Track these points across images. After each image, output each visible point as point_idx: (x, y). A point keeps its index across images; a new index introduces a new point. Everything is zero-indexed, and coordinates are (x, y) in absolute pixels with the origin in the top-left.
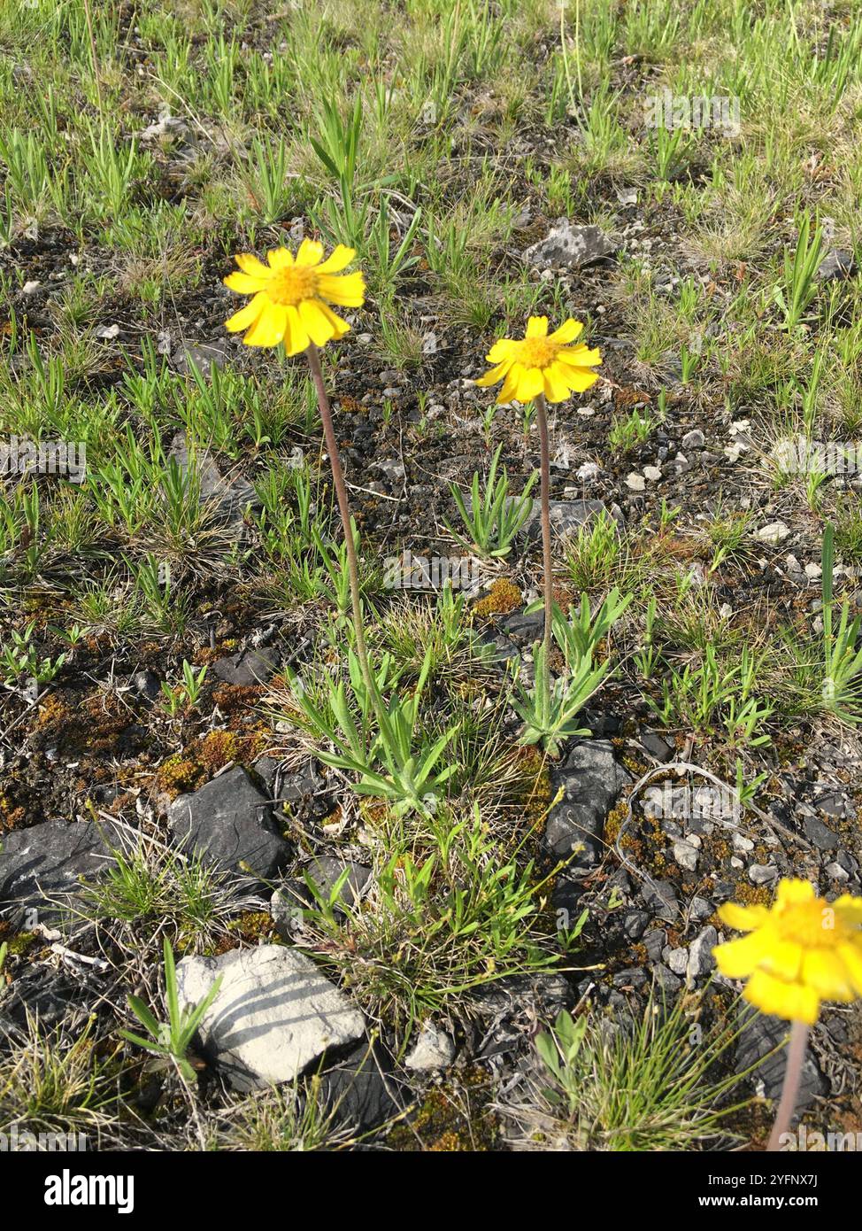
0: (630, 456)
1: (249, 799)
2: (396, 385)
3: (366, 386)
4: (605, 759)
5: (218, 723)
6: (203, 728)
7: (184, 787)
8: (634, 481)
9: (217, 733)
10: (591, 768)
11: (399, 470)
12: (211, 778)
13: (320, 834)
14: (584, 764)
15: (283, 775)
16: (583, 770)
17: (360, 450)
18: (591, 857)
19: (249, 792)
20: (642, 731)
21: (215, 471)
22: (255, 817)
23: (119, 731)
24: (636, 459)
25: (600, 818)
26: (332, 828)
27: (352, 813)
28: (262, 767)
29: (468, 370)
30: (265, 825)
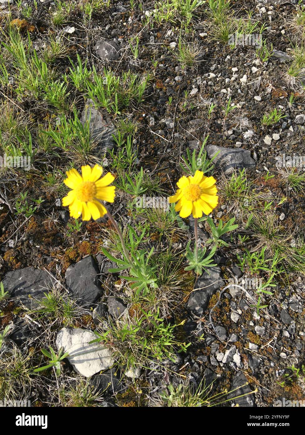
0: (270, 127)
1: (91, 273)
2: (181, 75)
3: (168, 74)
4: (217, 275)
5: (87, 237)
6: (81, 239)
7: (72, 262)
8: (267, 140)
9: (85, 241)
10: (210, 279)
11: (172, 125)
12: (82, 259)
13: (113, 287)
14: (208, 277)
15: (105, 262)
16: (207, 279)
17: (159, 112)
18: (202, 312)
19: (92, 269)
20: (234, 264)
21: (101, 117)
22: (92, 280)
23: (54, 235)
24: (271, 129)
25: (209, 297)
26: (118, 286)
27: (125, 282)
28: (99, 258)
29: (213, 68)
30: (95, 283)
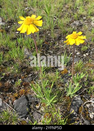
0: (84, 52)
1: (25, 101)
2: (53, 41)
3: (49, 41)
4: (79, 99)
5: (23, 88)
6: (21, 89)
7: (17, 98)
8: (85, 55)
9: (22, 90)
10: (77, 100)
11: (52, 52)
12: (21, 97)
13: (35, 108)
14: (76, 99)
15: (31, 97)
16: (76, 100)
17: (47, 49)
18: (77, 115)
19: (26, 100)
20: (85, 94)
21: (27, 51)
22: (26, 105)
23: (9, 88)
24: (85, 52)
25: (78, 108)
26: (37, 107)
27: (40, 105)
28: (28, 96)
29: (62, 39)
30: (27, 106)
